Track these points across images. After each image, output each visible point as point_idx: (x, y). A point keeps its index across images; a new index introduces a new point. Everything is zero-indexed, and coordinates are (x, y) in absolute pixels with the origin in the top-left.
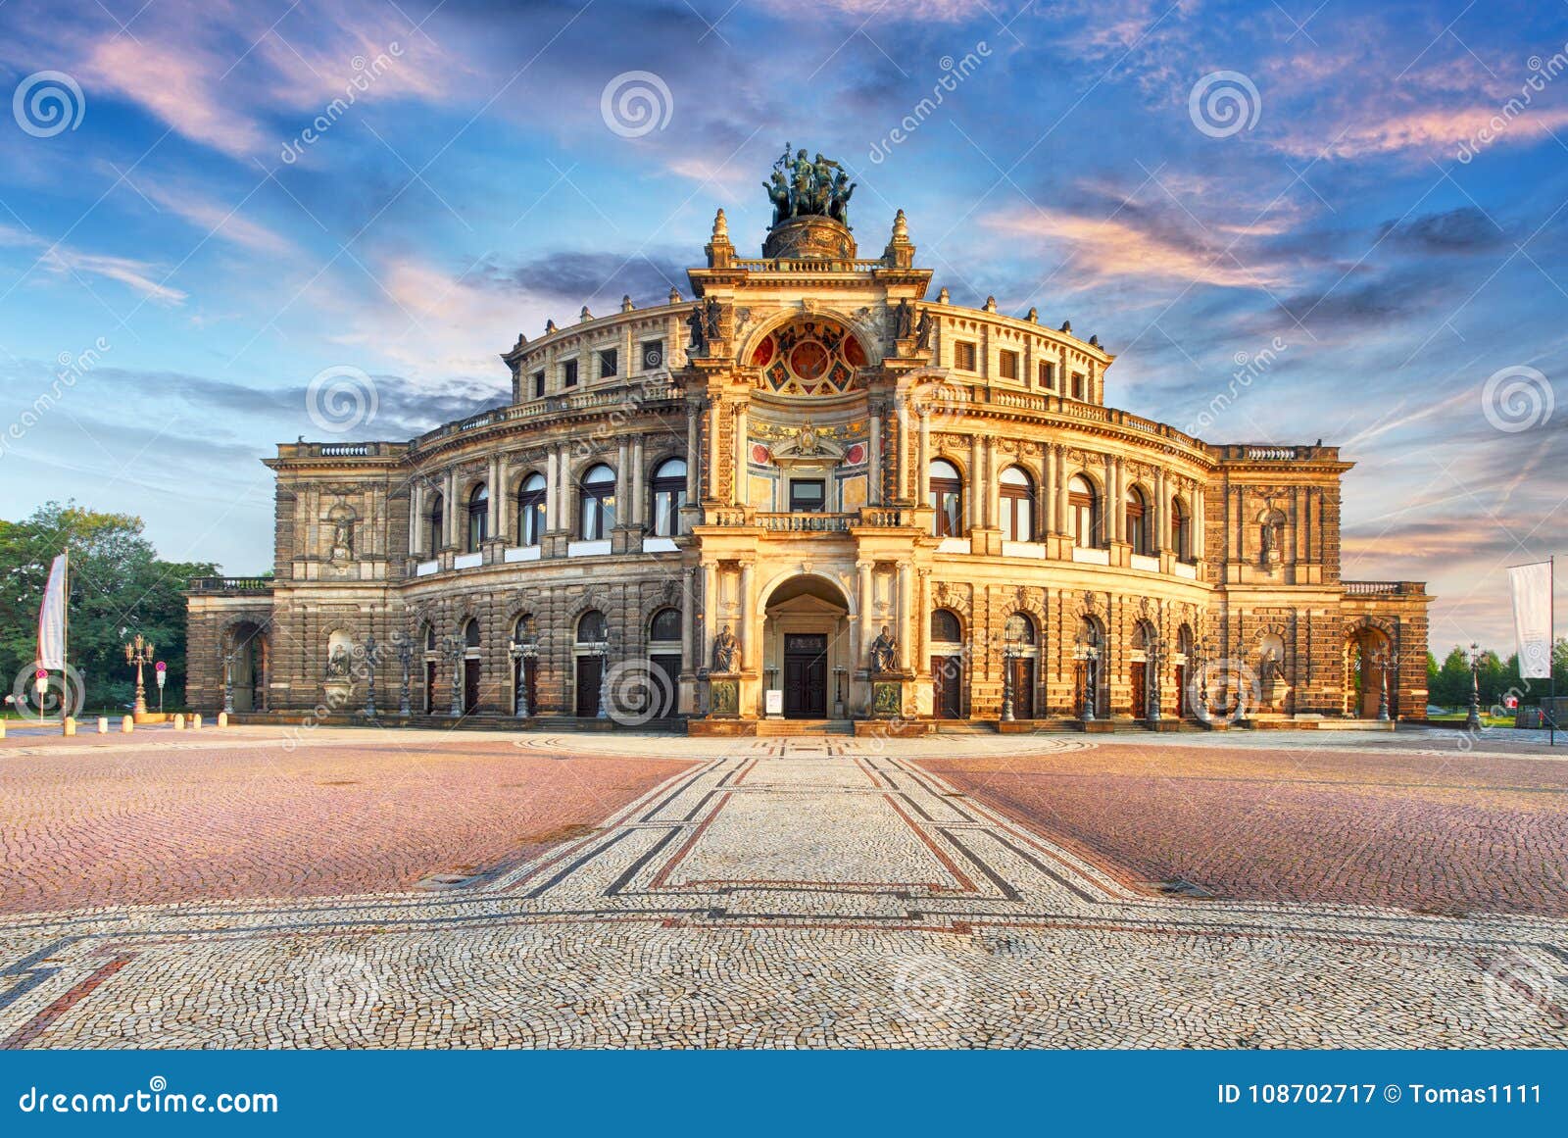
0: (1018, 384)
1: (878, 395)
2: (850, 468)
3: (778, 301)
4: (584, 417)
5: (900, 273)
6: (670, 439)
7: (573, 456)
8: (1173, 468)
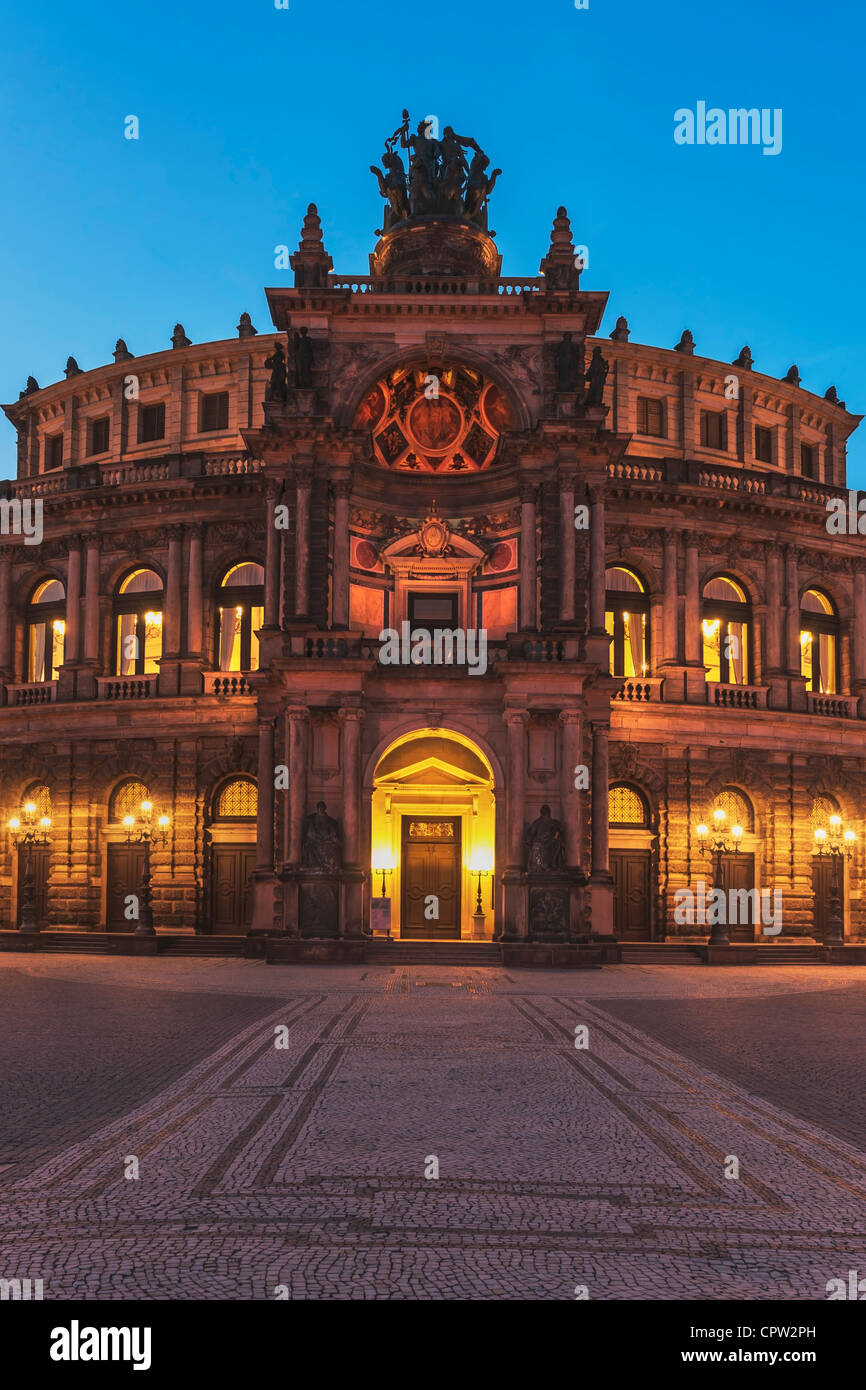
0: (729, 458)
2: (493, 577)
3: (393, 335)
4: (119, 498)
5: (562, 295)
6: (241, 532)
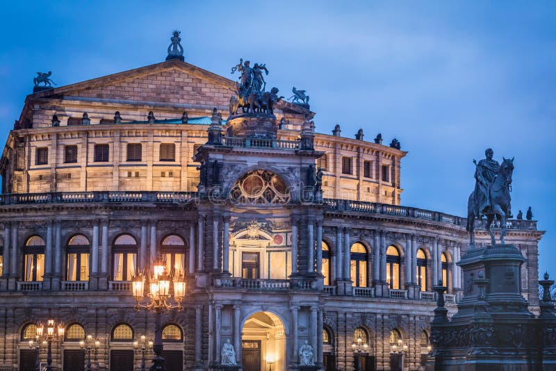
1: (297, 215)
2: (275, 247)
3: (246, 161)
6: (173, 224)
7: (109, 228)
8: (442, 237)
